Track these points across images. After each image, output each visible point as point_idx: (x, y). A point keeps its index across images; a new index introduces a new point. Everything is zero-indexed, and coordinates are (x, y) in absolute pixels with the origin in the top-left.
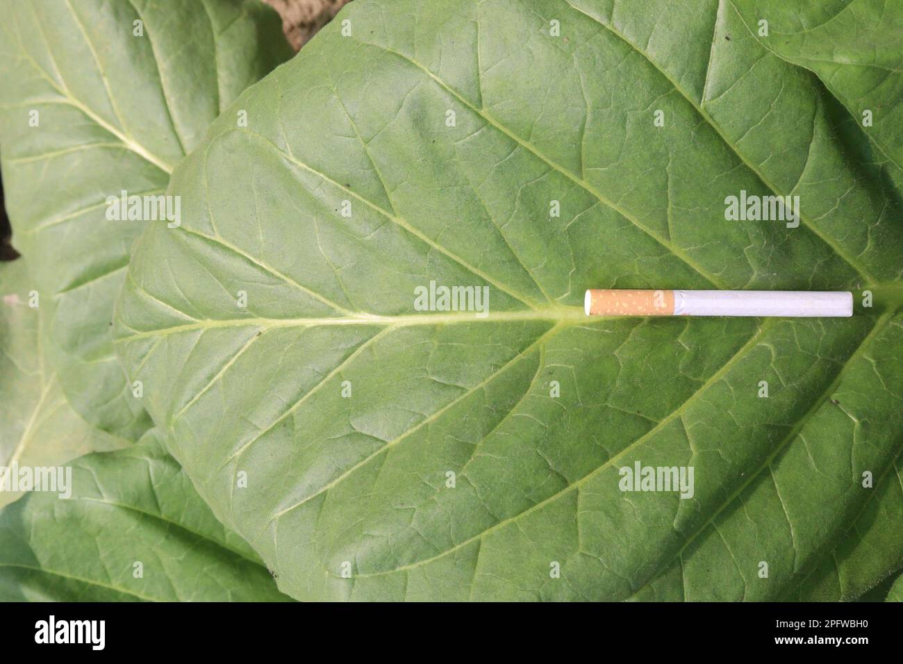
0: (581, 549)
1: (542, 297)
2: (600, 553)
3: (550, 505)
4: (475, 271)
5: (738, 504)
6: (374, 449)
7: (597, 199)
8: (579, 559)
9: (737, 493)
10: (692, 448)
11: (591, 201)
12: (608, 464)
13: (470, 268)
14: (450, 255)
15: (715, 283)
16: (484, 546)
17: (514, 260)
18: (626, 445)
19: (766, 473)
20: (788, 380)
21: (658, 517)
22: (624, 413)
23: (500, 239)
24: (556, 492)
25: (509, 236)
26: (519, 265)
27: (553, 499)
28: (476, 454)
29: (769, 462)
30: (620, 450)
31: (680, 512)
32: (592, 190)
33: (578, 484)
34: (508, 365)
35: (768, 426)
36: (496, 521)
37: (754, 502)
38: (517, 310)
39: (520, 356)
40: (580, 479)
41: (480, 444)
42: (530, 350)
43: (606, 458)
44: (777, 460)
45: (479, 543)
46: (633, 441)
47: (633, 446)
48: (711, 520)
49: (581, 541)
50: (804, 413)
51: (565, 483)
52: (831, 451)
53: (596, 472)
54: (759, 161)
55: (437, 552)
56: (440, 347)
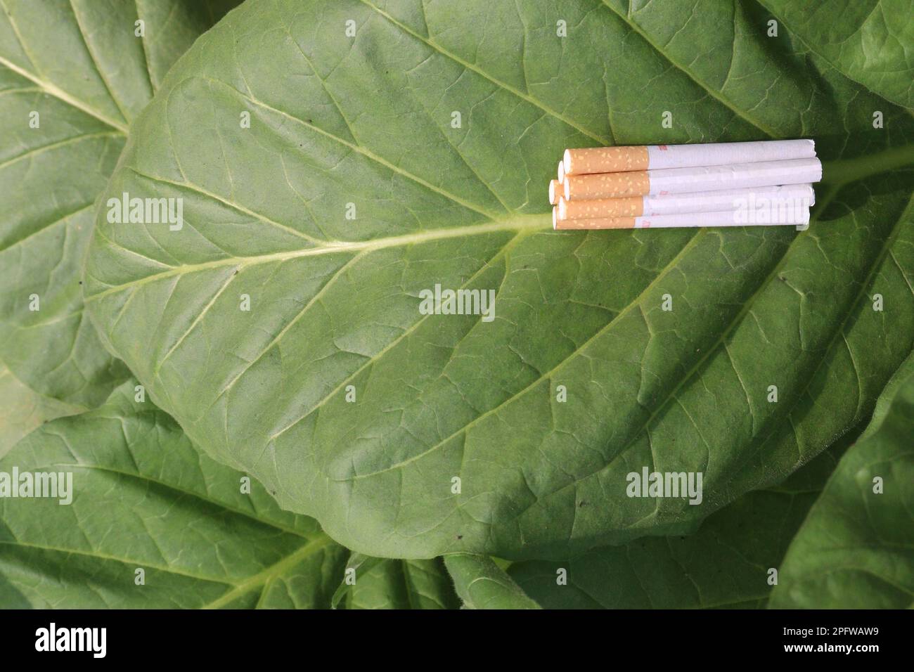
0: (555, 429)
1: (503, 209)
2: (573, 430)
3: (525, 395)
4: (437, 190)
5: (696, 377)
6: (359, 365)
7: (544, 112)
8: (555, 437)
9: (695, 368)
10: (650, 330)
11: (539, 113)
12: (575, 354)
13: (432, 187)
14: (413, 177)
16: (468, 437)
17: (473, 177)
18: (591, 335)
19: (722, 348)
20: (736, 263)
21: (623, 395)
22: (586, 307)
23: (458, 158)
24: (530, 383)
25: (466, 155)
26: (478, 181)
27: (528, 389)
28: (454, 356)
29: (723, 339)
30: (586, 340)
31: (643, 388)
32: (538, 104)
33: (549, 374)
34: (476, 275)
35: (720, 306)
36: (477, 414)
37: (711, 376)
38: (480, 223)
39: (488, 266)
40: (551, 369)
41: (457, 347)
42: (495, 259)
43: (573, 349)
44: (731, 336)
45: (464, 435)
46: (597, 331)
47: (597, 336)
48: (673, 395)
49: (555, 421)
50: (754, 291)
51: (537, 374)
52: (780, 323)
53: (564, 363)
54: (688, 62)
55: (427, 447)
56: (411, 266)
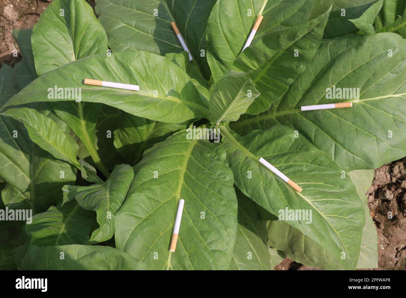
15: (327, 110)
